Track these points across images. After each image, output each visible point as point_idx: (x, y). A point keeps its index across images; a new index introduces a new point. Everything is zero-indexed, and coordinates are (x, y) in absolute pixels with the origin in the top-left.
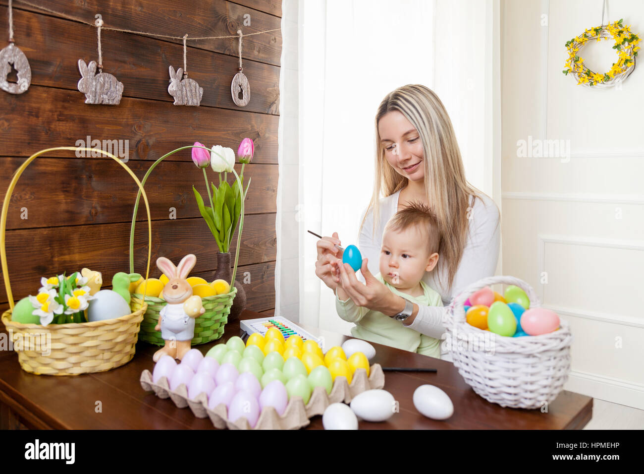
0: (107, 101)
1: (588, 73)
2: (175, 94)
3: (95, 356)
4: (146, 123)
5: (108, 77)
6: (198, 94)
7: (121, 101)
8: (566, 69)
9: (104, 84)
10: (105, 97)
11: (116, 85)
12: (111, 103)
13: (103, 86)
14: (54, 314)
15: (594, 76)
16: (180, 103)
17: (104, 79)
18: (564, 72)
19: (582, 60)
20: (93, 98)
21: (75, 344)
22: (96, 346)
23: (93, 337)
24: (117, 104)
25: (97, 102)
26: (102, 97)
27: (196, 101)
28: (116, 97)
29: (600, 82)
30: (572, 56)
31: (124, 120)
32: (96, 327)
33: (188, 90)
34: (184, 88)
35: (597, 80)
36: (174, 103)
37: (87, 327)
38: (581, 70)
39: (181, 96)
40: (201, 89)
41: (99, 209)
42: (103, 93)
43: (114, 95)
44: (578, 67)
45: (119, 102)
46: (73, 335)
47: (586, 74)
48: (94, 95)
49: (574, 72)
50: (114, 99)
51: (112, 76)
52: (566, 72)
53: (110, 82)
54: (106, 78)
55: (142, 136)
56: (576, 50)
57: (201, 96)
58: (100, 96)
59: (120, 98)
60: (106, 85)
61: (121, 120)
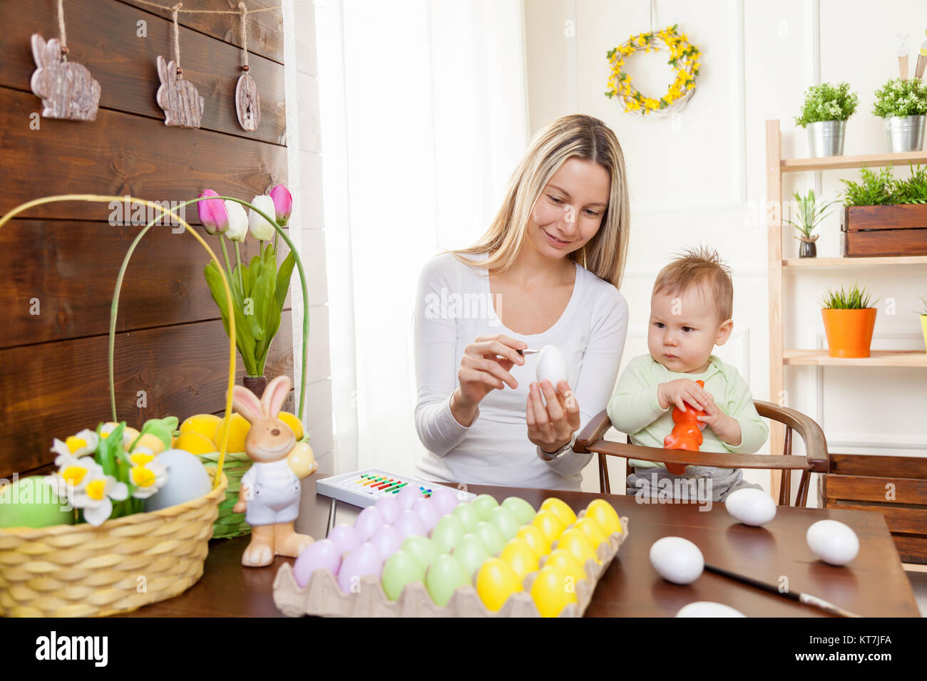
0: (78, 114)
1: (638, 97)
2: (168, 107)
3: (167, 570)
4: (129, 156)
5: (79, 71)
6: (197, 108)
7: (98, 114)
8: (609, 91)
9: (74, 82)
10: (76, 106)
11: (91, 84)
12: (83, 118)
13: (72, 86)
14: (112, 500)
15: (645, 100)
16: (176, 122)
17: (74, 73)
18: (606, 94)
19: (630, 78)
20: (59, 107)
21: (137, 553)
22: (171, 552)
23: (168, 536)
24: (92, 119)
25: (63, 116)
26: (71, 105)
27: (194, 120)
28: (91, 107)
29: (655, 109)
30: (615, 72)
31: (99, 149)
32: (175, 517)
33: (185, 99)
34: (180, 96)
35: (650, 107)
36: (166, 122)
37: (163, 517)
38: (626, 92)
39: (176, 110)
40: (202, 99)
41: (70, 312)
42: (72, 99)
43: (88, 103)
44: (624, 87)
45: (95, 116)
46: (135, 537)
47: (635, 97)
48: (59, 102)
49: (618, 94)
50: (87, 112)
51: (83, 68)
52: (610, 95)
53: (83, 79)
54: (77, 71)
55: (124, 179)
56: (621, 64)
57: (202, 111)
58: (68, 105)
59: (95, 109)
60: (77, 85)
61: (95, 149)
